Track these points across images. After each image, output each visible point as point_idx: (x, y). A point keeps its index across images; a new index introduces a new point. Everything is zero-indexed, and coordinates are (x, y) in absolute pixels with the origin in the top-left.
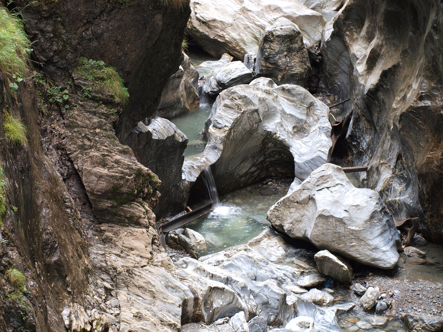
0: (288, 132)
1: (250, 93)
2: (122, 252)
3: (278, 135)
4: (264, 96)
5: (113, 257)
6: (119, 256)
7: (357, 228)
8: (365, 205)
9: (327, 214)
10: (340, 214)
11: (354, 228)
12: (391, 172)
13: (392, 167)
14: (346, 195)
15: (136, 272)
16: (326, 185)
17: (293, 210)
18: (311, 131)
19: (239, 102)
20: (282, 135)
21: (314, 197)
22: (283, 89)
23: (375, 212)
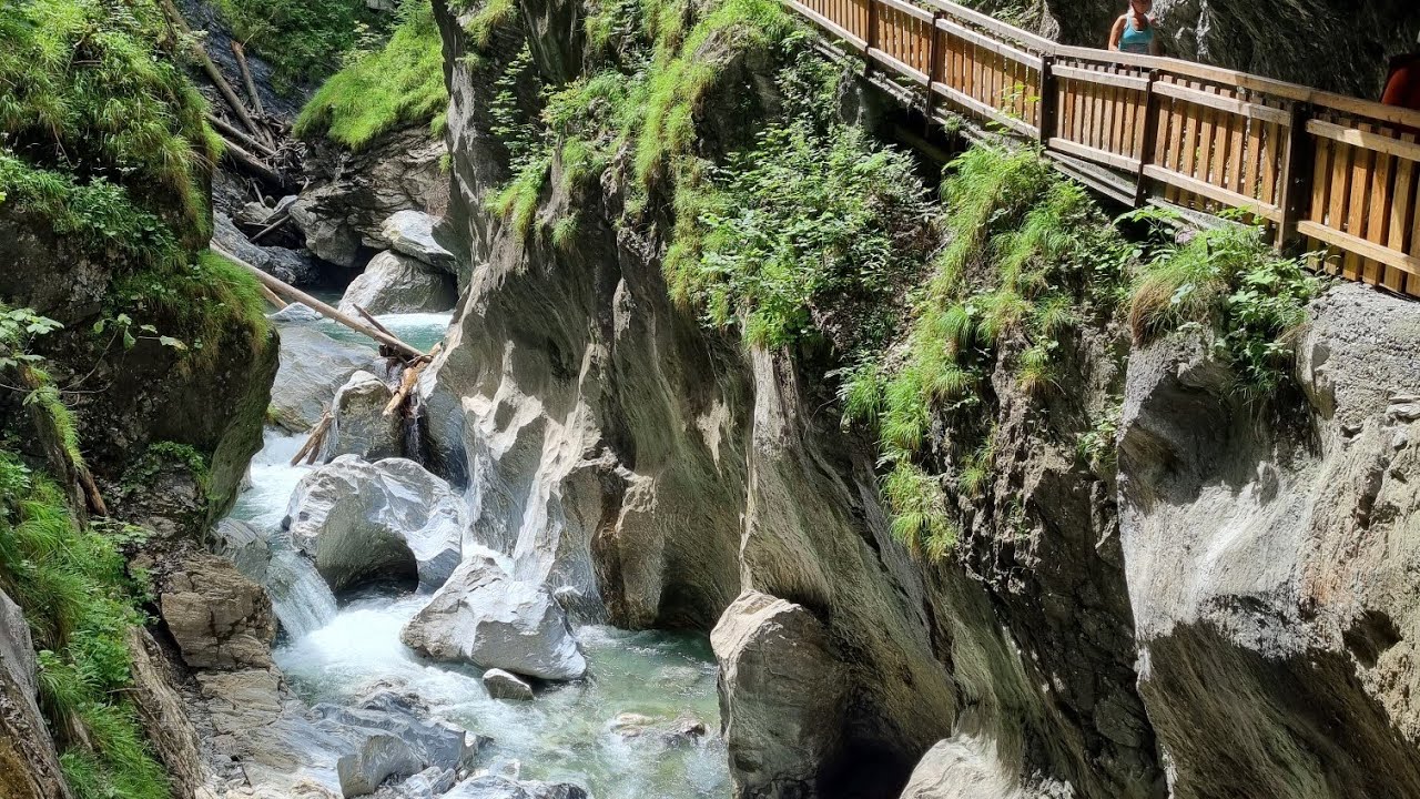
0: (401, 522)
1: (345, 474)
2: (234, 708)
3: (389, 527)
4: (363, 475)
5: (222, 717)
6: (232, 714)
7: (532, 633)
8: (536, 601)
9: (489, 620)
10: (508, 618)
11: (527, 633)
12: (553, 556)
13: (554, 550)
14: (509, 591)
15: (261, 731)
16: (480, 582)
17: (435, 623)
18: (430, 517)
19: (331, 487)
20: (395, 527)
21: (466, 601)
22: (385, 464)
23: (549, 610)
